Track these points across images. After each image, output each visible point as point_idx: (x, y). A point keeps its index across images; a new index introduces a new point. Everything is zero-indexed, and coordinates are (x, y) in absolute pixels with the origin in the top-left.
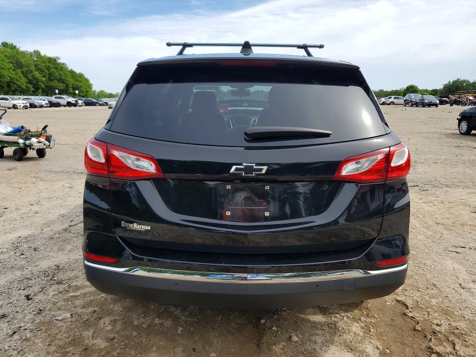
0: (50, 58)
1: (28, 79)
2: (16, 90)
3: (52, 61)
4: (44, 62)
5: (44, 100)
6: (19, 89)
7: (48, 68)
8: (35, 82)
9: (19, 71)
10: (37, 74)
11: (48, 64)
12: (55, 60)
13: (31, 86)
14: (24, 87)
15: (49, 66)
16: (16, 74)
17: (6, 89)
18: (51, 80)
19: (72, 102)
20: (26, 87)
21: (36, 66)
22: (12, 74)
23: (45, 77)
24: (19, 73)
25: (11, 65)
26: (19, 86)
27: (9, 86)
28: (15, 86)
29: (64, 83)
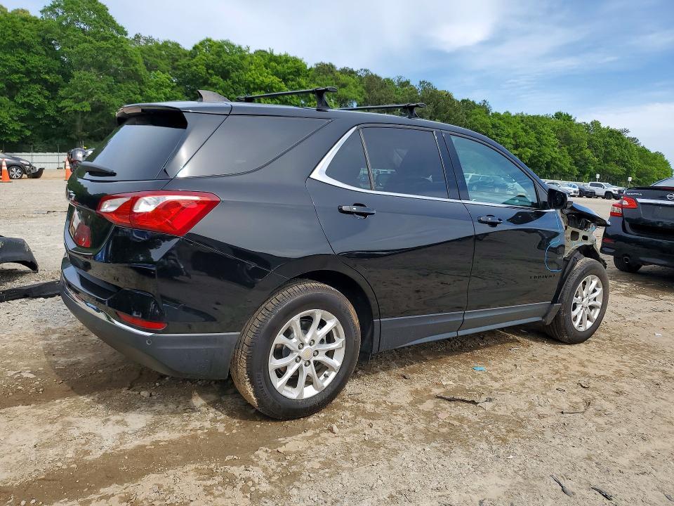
0: (611, 131)
1: (575, 159)
2: (555, 173)
3: (616, 135)
4: (602, 136)
5: (574, 187)
6: (560, 172)
7: (606, 145)
8: (582, 163)
9: (565, 149)
10: (588, 153)
11: (608, 139)
12: (619, 133)
13: (575, 168)
14: (566, 169)
15: (608, 142)
16: (560, 152)
17: (544, 171)
18: (606, 161)
19: (614, 192)
20: (569, 169)
21: (590, 142)
22: (556, 152)
23: (598, 156)
24: (566, 151)
25: (557, 141)
26: (561, 168)
27: (548, 167)
28: (556, 167)
29: (625, 166)
